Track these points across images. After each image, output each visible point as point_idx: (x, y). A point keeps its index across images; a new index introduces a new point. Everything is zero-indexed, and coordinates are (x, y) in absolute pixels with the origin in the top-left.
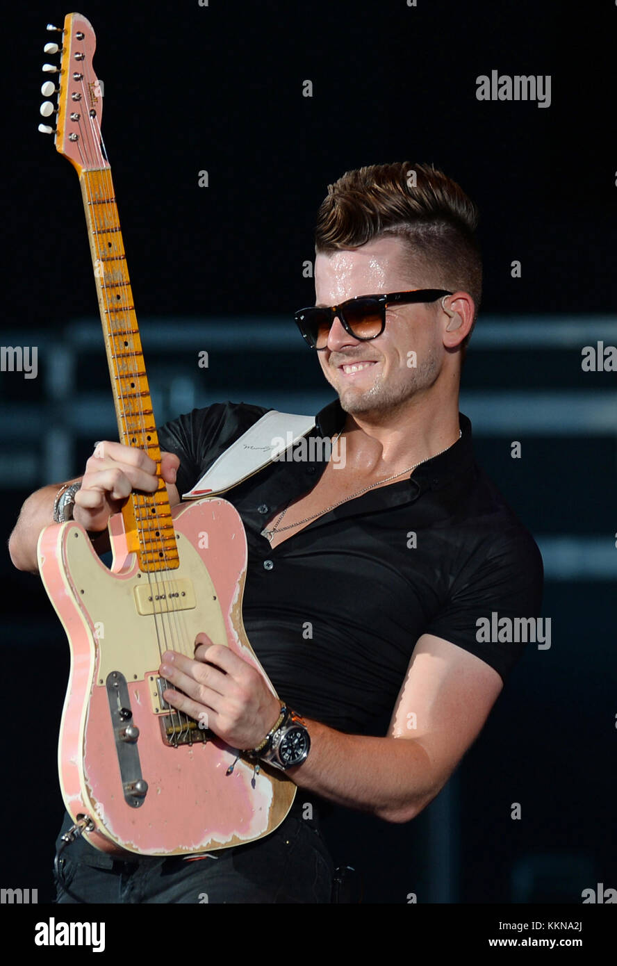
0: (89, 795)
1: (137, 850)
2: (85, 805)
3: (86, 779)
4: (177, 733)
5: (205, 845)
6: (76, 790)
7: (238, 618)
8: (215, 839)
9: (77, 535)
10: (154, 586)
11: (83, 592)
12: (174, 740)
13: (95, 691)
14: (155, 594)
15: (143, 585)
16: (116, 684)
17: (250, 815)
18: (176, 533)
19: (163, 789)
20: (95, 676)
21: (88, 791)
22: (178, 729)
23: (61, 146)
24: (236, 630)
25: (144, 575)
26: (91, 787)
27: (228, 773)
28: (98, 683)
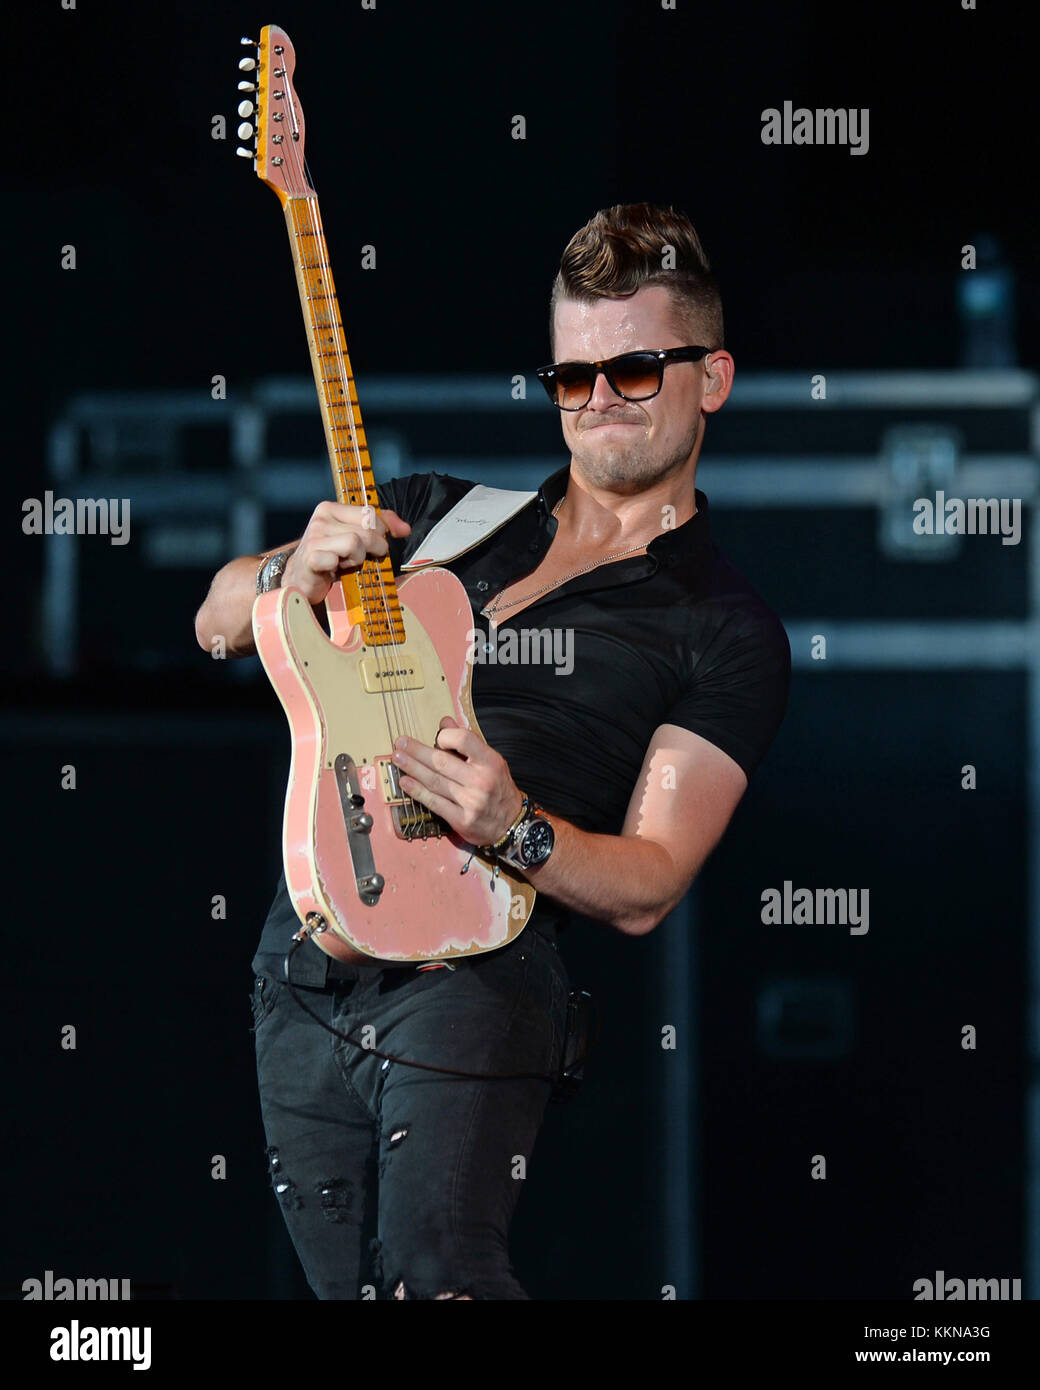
0: (322, 890)
1: (374, 953)
2: (316, 901)
3: (318, 872)
4: (411, 825)
5: (443, 951)
6: (306, 884)
7: (467, 702)
8: (454, 946)
9: (298, 601)
10: (382, 662)
11: (306, 664)
12: (408, 833)
13: (323, 774)
14: (384, 669)
15: (369, 661)
16: (343, 766)
17: (488, 922)
18: (401, 604)
19: (397, 886)
20: (322, 758)
21: (321, 885)
22: (412, 820)
23: (262, 170)
24: (466, 715)
25: (370, 650)
26: (323, 881)
27: (462, 873)
28: (326, 766)
